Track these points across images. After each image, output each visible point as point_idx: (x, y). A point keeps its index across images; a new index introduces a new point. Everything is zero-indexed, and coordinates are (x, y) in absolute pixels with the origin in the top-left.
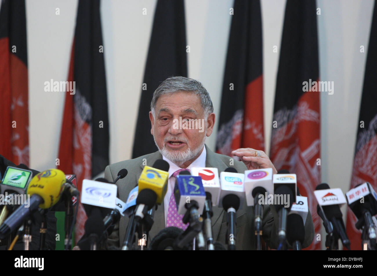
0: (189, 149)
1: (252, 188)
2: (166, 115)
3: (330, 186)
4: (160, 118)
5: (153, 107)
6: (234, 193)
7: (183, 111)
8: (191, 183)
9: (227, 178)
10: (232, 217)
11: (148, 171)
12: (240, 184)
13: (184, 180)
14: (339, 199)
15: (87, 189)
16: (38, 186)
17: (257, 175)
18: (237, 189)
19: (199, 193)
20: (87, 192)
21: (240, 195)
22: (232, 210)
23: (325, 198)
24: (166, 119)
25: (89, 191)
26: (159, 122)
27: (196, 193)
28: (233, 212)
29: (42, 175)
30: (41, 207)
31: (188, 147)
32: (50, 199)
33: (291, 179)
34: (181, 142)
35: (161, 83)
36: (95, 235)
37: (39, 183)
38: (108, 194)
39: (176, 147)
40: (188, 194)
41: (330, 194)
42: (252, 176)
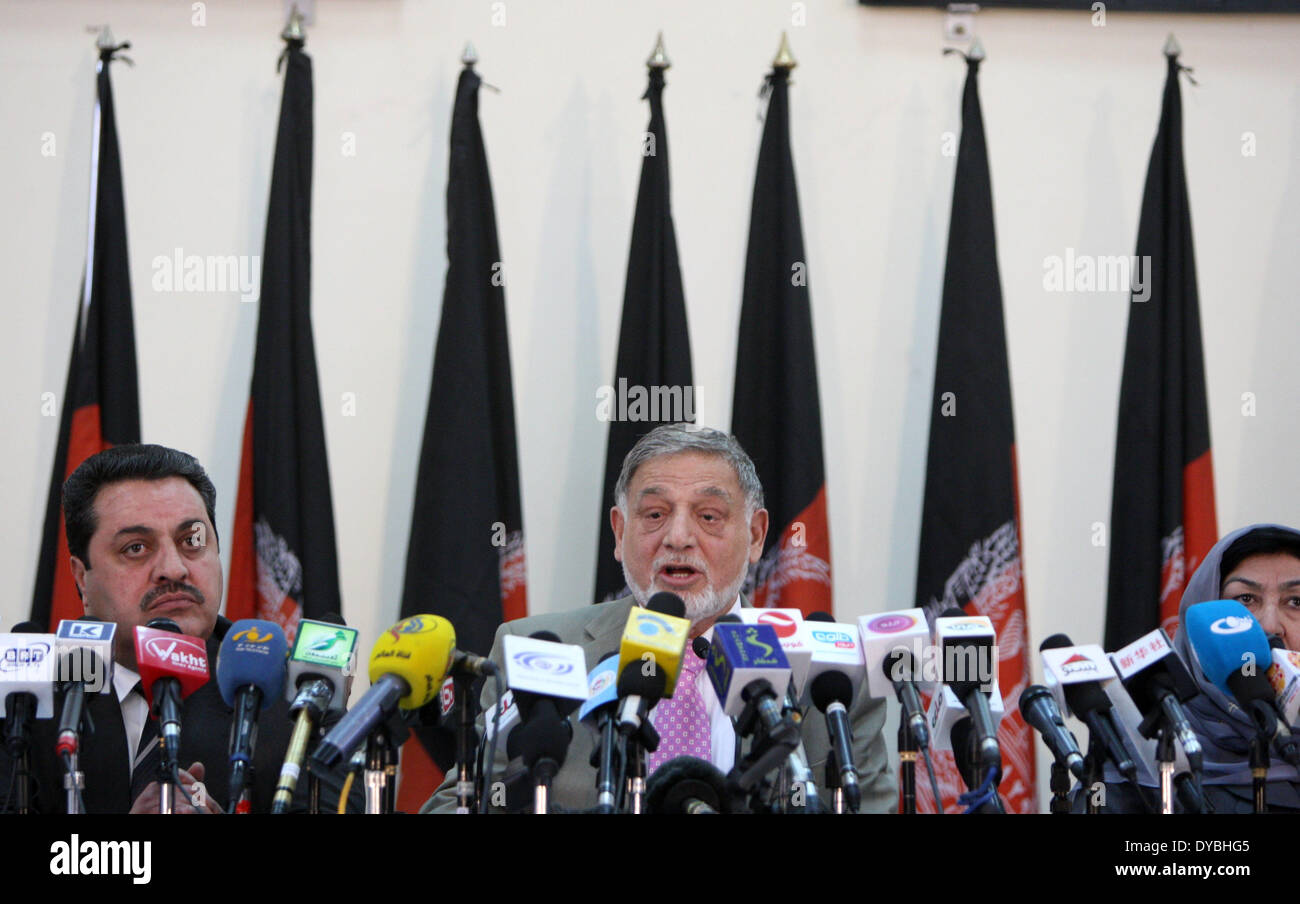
0: (711, 587)
1: (881, 655)
2: (658, 503)
3: (1072, 638)
4: (641, 513)
5: (623, 490)
6: (838, 669)
7: (699, 492)
8: (752, 640)
9: (817, 635)
10: (840, 722)
11: (640, 617)
12: (851, 647)
13: (734, 633)
14: (1098, 668)
15: (517, 657)
16: (396, 652)
17: (890, 624)
18: (846, 659)
19: (774, 661)
20: (518, 663)
21: (851, 674)
22: (837, 707)
23: (1066, 666)
24: (656, 516)
25: (521, 659)
26: (640, 524)
27: (768, 662)
28: (842, 713)
29: (402, 629)
30: (402, 706)
31: (707, 582)
32: (424, 683)
33: (981, 626)
34: (690, 571)
35: (640, 437)
36: (549, 760)
37: (397, 648)
38: (566, 669)
39: (680, 582)
40: (750, 664)
41: (1075, 659)
42: (879, 625)
